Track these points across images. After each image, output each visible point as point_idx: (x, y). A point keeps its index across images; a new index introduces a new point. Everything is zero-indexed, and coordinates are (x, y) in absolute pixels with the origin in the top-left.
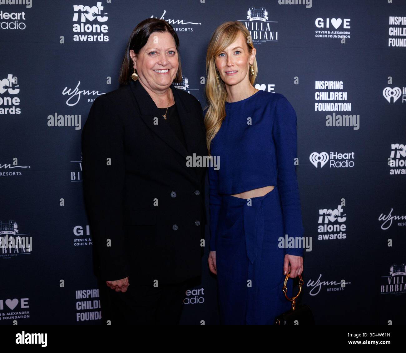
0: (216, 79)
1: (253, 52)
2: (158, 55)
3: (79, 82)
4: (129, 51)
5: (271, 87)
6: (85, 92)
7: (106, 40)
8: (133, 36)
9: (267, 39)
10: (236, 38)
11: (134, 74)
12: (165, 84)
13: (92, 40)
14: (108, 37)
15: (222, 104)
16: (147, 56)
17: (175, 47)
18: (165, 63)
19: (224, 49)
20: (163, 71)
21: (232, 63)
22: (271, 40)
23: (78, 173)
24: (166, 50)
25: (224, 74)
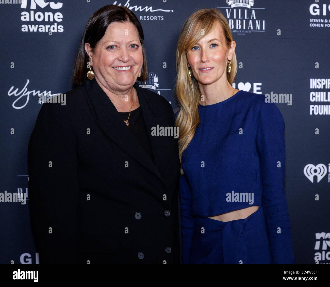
0: (188, 77)
1: (232, 45)
2: (118, 50)
3: (28, 81)
4: (83, 45)
5: (258, 86)
6: (35, 92)
7: (60, 30)
8: (88, 27)
9: (252, 28)
10: (212, 29)
11: (89, 72)
12: (127, 84)
13: (43, 31)
14: (62, 27)
15: (195, 108)
16: (104, 51)
17: (139, 40)
18: (126, 59)
19: (198, 41)
20: (124, 69)
21: (207, 58)
22: (257, 30)
23: (25, 189)
24: (128, 44)
25: (197, 71)
